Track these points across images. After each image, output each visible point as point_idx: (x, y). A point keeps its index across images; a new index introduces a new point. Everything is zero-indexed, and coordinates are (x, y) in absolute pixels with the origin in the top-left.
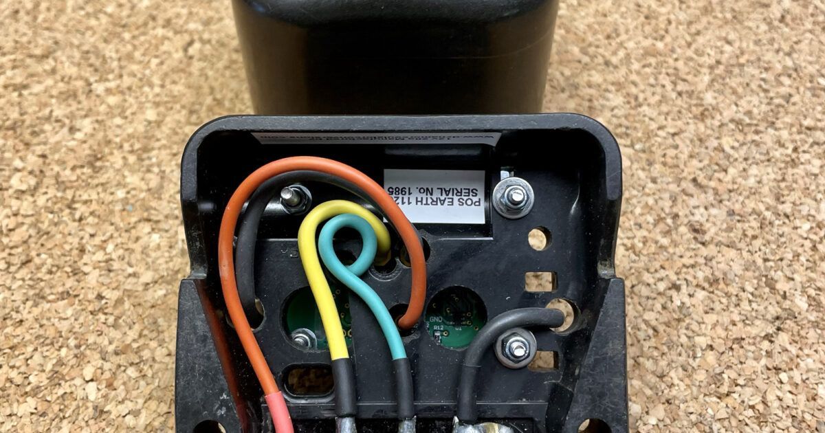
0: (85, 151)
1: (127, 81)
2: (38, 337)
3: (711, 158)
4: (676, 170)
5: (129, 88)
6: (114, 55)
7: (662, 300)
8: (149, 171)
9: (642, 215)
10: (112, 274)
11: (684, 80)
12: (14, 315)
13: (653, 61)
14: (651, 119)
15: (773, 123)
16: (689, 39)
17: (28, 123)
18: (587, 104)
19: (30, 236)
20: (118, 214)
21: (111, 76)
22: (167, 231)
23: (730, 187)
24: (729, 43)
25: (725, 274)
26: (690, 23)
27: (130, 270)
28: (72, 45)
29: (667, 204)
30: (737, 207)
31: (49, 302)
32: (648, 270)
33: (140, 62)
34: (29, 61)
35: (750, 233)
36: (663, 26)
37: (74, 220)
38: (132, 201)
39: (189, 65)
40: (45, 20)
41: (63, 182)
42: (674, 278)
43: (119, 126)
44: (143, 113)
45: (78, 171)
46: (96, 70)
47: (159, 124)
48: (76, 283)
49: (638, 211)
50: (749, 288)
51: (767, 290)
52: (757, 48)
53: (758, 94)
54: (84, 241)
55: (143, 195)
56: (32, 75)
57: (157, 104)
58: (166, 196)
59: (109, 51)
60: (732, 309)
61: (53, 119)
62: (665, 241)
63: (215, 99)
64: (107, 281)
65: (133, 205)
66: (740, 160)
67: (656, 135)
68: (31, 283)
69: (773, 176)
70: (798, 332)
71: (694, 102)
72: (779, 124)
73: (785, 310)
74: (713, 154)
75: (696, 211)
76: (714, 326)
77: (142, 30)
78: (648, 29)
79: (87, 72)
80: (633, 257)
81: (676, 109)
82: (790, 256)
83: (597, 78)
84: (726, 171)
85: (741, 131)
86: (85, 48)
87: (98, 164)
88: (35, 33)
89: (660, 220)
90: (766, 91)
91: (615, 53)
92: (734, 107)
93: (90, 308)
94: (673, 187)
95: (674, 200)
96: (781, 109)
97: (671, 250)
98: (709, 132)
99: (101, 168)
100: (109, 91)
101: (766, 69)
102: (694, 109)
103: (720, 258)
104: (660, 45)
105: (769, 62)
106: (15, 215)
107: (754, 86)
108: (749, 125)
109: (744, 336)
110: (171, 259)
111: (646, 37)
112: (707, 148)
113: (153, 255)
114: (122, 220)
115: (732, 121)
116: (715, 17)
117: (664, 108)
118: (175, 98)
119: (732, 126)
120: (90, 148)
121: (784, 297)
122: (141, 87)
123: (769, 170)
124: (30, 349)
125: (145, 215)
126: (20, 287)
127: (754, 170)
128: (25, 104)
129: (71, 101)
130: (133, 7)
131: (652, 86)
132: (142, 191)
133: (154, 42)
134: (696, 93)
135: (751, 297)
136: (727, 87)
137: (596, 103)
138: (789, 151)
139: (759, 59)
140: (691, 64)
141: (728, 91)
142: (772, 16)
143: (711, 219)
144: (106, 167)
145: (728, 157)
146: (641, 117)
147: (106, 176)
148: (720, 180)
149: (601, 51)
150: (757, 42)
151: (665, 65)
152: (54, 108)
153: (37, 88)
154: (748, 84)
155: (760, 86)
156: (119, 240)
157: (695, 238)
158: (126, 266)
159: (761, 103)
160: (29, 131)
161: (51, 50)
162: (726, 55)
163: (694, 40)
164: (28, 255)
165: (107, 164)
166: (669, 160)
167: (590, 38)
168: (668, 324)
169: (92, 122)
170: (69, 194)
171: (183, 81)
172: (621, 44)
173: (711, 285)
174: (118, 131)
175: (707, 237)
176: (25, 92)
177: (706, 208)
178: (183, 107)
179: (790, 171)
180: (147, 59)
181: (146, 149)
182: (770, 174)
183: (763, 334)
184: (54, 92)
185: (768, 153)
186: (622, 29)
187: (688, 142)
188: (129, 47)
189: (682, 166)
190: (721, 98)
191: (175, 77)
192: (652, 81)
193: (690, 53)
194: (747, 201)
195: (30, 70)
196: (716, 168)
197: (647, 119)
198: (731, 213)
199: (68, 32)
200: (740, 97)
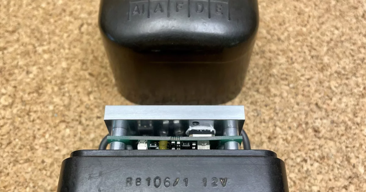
0: (34, 84)
1: (53, 46)
2: (16, 182)
3: (325, 92)
4: (308, 99)
5: (54, 50)
6: (46, 31)
7: (298, 167)
8: (64, 95)
9: (291, 122)
10: (48, 150)
11: (315, 49)
12: (5, 170)
13: (300, 38)
14: (298, 71)
15: (355, 74)
16: (318, 26)
17: (7, 69)
18: (268, 62)
19: (11, 130)
20: (50, 119)
21: (45, 43)
22: (73, 127)
23: (333, 108)
24: (337, 29)
25: (328, 154)
26: (320, 17)
27: (57, 148)
28: (26, 25)
29: (303, 117)
30: (335, 119)
31: (20, 164)
32: (293, 152)
33: (59, 36)
34: (6, 34)
35: (341, 133)
36: (306, 19)
37: (30, 121)
38: (57, 111)
39: (82, 37)
40: (13, 11)
41: (25, 101)
42: (304, 155)
43: (49, 71)
44: (61, 64)
45: (31, 95)
46: (38, 40)
47: (68, 69)
48: (32, 154)
49: (290, 120)
50: (338, 162)
51: (346, 163)
52: (350, 32)
53: (349, 58)
54: (35, 132)
55: (62, 108)
56: (8, 42)
57: (67, 59)
58: (72, 109)
59: (44, 29)
60: (330, 172)
61: (18, 67)
62: (301, 136)
63: (94, 57)
64: (46, 153)
65: (57, 114)
66: (338, 93)
67: (300, 80)
68: (12, 154)
69: (353, 103)
70: (359, 184)
71: (319, 61)
72: (358, 75)
73: (353, 173)
74: (326, 90)
75: (316, 121)
76: (321, 181)
77: (59, 17)
78: (299, 20)
79: (34, 41)
80: (286, 144)
81: (310, 65)
82: (358, 145)
83: (273, 47)
84: (331, 99)
85: (339, 78)
86: (33, 27)
87: (41, 91)
88: (9, 18)
89: (299, 125)
90: (353, 56)
91: (283, 34)
92: (337, 65)
93: (39, 167)
94: (306, 108)
95: (307, 114)
96: (359, 67)
97: (304, 141)
98: (325, 78)
99: (42, 93)
100: (44, 51)
101: (354, 44)
102: (318, 65)
103: (326, 146)
104: (304, 29)
105: (355, 40)
106: (3, 118)
107: (347, 53)
108: (344, 75)
109: (334, 186)
110: (75, 142)
111: (298, 25)
112: (323, 86)
113: (67, 140)
114: (53, 121)
115: (336, 72)
116: (331, 14)
117: (305, 65)
118: (75, 56)
119: (336, 75)
120: (37, 82)
121: (354, 166)
122: (59, 50)
123: (351, 99)
124: (13, 188)
125: (63, 119)
126: (7, 156)
127: (344, 99)
128: (6, 58)
129: (27, 57)
130: (54, 4)
131: (299, 52)
132: (61, 106)
133: (65, 24)
134: (320, 57)
135: (338, 166)
136: (335, 54)
137: (273, 61)
138: (361, 89)
139: (351, 38)
140: (318, 40)
141: (335, 56)
142: (359, 15)
143: (323, 125)
144: (44, 93)
145: (333, 92)
146: (293, 70)
147: (44, 98)
148: (328, 105)
149: (276, 32)
150: (351, 29)
151: (306, 41)
152: (19, 60)
153: (11, 50)
154: (344, 52)
155: (350, 53)
156: (51, 132)
157: (315, 135)
158: (54, 146)
159: (350, 63)
160: (8, 73)
161: (17, 28)
162: (335, 36)
163: (321, 27)
164: (10, 140)
165: (45, 91)
166: (305, 93)
167: (271, 25)
168: (300, 180)
169: (37, 69)
170: (28, 107)
171: (79, 46)
172: (286, 29)
173: (321, 159)
174: (49, 74)
175: (321, 135)
176: (5, 52)
177: (321, 119)
178: (79, 61)
179: (361, 100)
180: (61, 33)
181: (62, 84)
182: (351, 101)
183: (343, 186)
184: (19, 51)
185: (351, 90)
186: (287, 20)
187: (314, 83)
188: (53, 27)
189: (311, 96)
190: (331, 60)
191: (75, 44)
192: (300, 49)
193: (318, 34)
194: (340, 116)
195: (7, 39)
196: (327, 97)
197: (296, 71)
198: (333, 122)
199: (24, 18)
200: (340, 59)
